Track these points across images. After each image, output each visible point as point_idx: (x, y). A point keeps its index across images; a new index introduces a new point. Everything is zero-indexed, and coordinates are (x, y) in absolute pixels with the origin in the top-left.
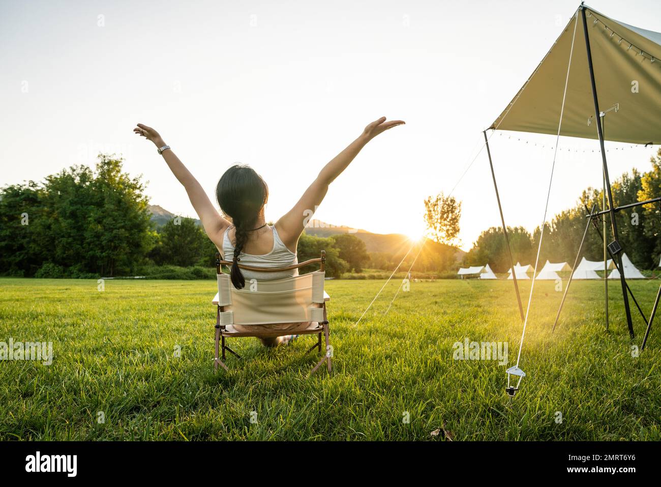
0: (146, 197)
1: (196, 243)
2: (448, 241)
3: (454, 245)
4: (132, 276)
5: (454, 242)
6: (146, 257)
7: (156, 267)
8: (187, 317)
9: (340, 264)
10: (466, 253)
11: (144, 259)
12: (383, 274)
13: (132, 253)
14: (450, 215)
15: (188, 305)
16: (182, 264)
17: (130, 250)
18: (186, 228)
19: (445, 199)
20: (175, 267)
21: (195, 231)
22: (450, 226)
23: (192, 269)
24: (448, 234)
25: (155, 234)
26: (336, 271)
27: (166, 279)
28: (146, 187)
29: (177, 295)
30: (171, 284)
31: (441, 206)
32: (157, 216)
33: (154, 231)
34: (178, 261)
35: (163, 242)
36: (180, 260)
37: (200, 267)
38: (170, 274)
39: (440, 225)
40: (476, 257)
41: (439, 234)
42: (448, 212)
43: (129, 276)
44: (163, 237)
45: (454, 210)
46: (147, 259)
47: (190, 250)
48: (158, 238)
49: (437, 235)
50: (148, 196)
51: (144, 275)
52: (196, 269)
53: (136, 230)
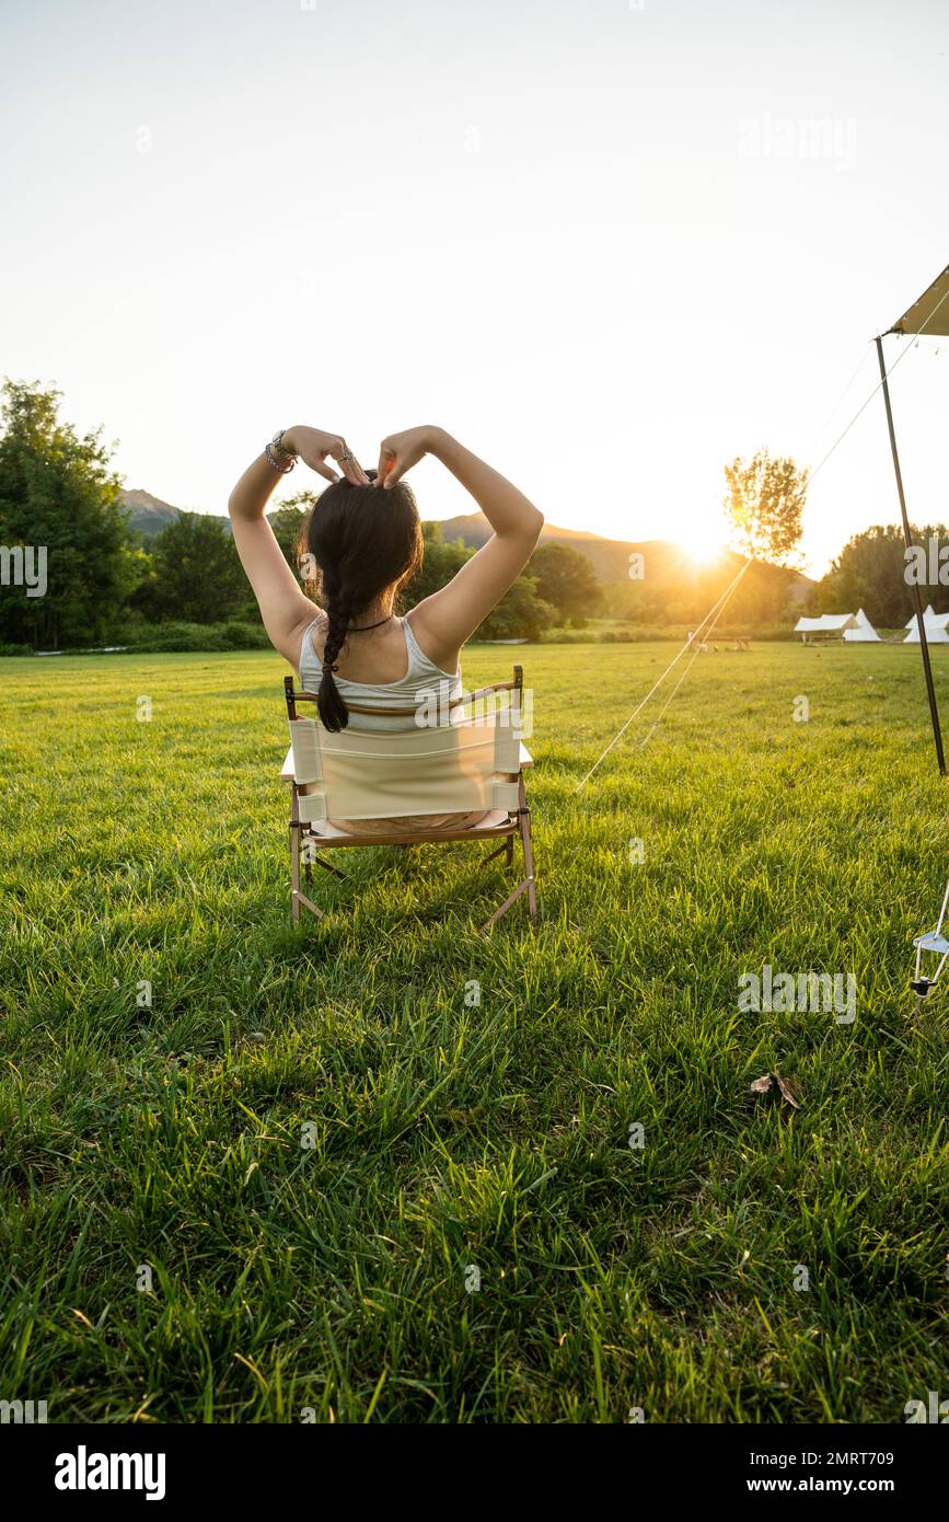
0: (115, 476)
1: (229, 572)
2: (776, 558)
3: (789, 566)
4: (98, 646)
5: (789, 559)
6: (123, 605)
7: (148, 627)
8: (222, 761)
9: (540, 610)
10: (816, 583)
11: (120, 610)
12: (633, 630)
13: (95, 599)
14: (782, 499)
15: (222, 725)
16: (202, 618)
17: (90, 591)
18: (207, 542)
19: (772, 464)
20: (188, 625)
21: (226, 546)
22: (781, 524)
23: (224, 628)
24: (776, 541)
25: (141, 555)
26: (530, 627)
27: (171, 651)
28: (112, 454)
29: (197, 696)
30: (181, 666)
31: (763, 479)
32: (142, 512)
33: (137, 549)
34: (194, 613)
35: (158, 571)
36: (197, 609)
37: (240, 624)
38: (179, 640)
39: (759, 523)
40: (835, 594)
41: (755, 543)
42: (777, 492)
43: (94, 647)
44: (157, 561)
45: (790, 487)
46: (128, 610)
47: (217, 587)
48: (147, 564)
49: (750, 543)
50: (120, 474)
51: (123, 644)
52: (231, 628)
53: (100, 550)
